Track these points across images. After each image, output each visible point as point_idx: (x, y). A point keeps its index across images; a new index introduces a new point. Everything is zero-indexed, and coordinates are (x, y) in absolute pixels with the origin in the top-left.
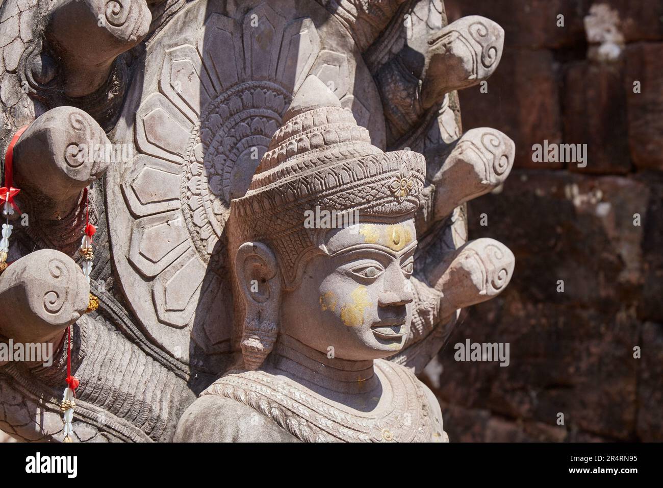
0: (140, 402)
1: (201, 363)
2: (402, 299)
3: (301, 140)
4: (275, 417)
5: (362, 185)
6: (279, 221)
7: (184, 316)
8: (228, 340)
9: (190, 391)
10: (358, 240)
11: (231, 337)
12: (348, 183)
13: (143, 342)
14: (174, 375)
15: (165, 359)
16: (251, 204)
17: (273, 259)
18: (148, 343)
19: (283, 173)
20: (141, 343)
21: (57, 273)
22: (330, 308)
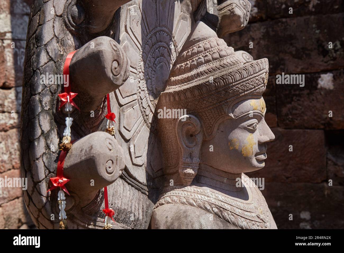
0: (129, 213)
1: (152, 184)
2: (271, 139)
3: (206, 56)
4: (216, 213)
5: (252, 78)
6: (205, 102)
7: (142, 159)
8: (161, 169)
9: (150, 200)
10: (250, 109)
11: (163, 167)
12: (246, 77)
13: (127, 178)
14: (141, 193)
15: (137, 185)
16: (185, 94)
17: (199, 123)
18: (129, 178)
19: (198, 75)
20: (126, 178)
21: (110, 147)
22: (235, 148)
